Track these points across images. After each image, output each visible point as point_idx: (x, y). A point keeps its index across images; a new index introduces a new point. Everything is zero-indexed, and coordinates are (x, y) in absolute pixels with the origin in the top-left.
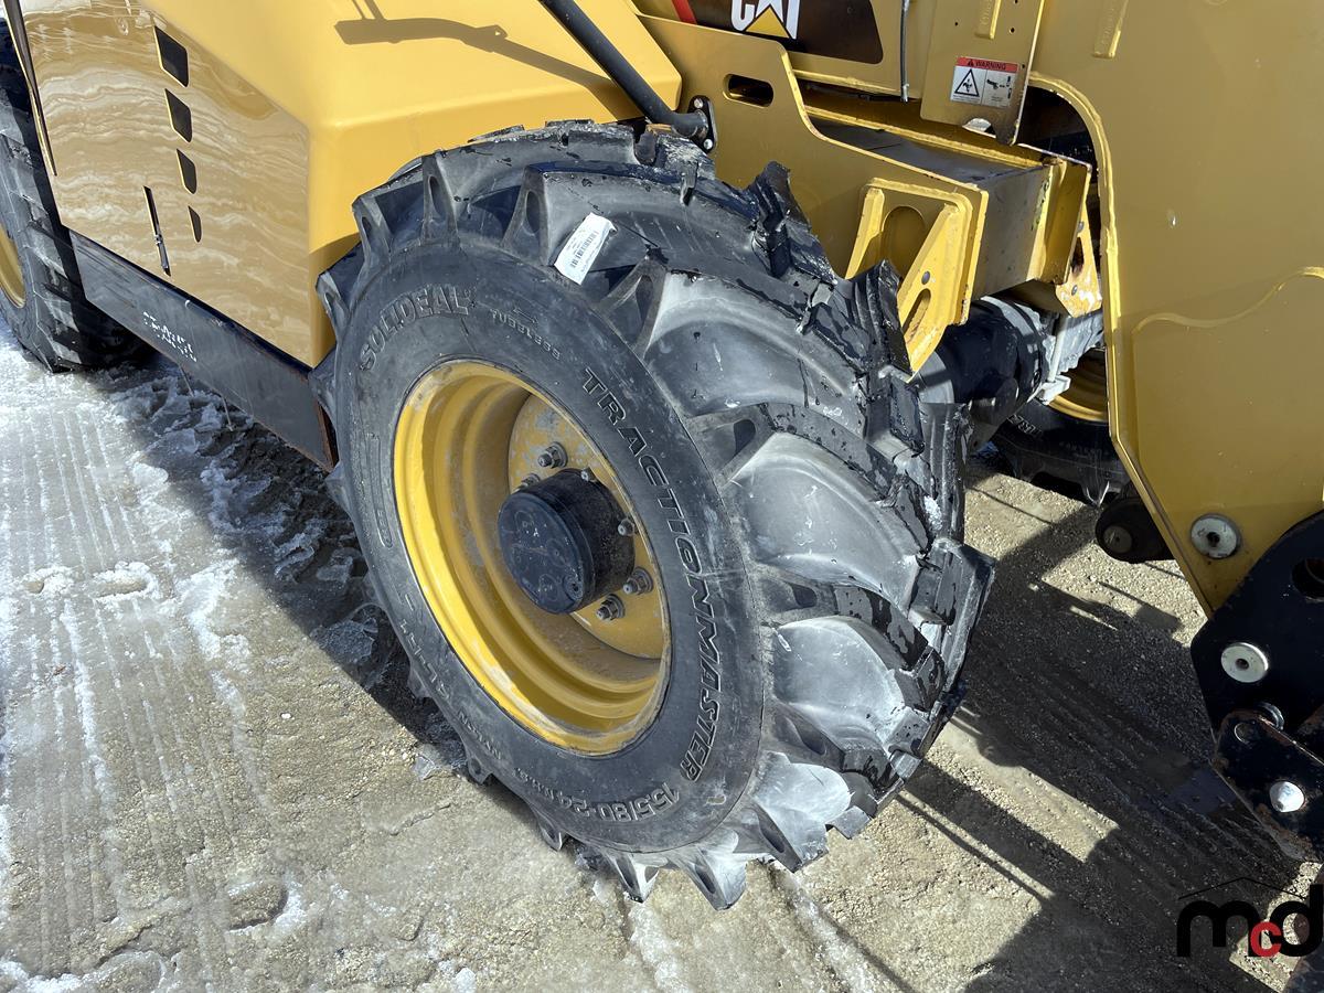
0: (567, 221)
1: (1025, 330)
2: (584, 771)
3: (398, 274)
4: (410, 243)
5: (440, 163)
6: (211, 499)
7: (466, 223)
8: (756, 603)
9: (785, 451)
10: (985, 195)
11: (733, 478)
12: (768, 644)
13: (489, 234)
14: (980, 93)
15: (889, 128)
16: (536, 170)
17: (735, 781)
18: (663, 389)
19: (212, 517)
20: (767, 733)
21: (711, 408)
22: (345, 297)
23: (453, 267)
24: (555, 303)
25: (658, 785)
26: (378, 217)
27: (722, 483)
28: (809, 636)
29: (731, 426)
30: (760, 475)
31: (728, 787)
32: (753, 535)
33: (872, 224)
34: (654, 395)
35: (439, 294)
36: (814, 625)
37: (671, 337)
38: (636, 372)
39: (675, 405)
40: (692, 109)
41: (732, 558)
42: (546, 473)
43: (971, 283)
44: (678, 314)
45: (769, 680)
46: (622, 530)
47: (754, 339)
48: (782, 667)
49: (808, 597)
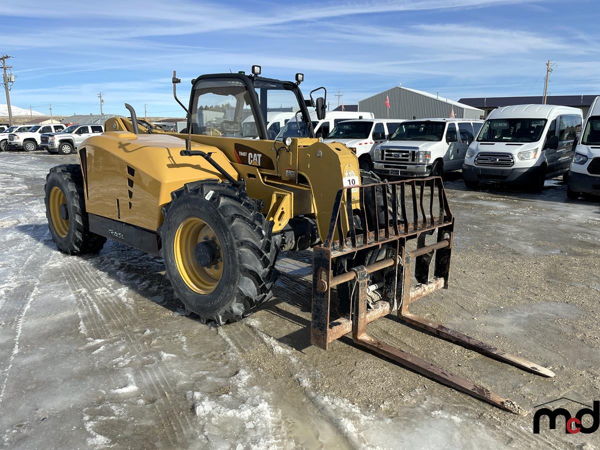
0: (208, 191)
1: (313, 223)
2: (209, 297)
3: (178, 204)
4: (181, 198)
5: (187, 185)
6: (120, 278)
7: (191, 194)
8: (235, 246)
9: (239, 222)
10: (292, 193)
11: (231, 227)
12: (237, 254)
13: (195, 195)
14: (290, 175)
15: (284, 184)
16: (202, 185)
17: (234, 283)
18: (221, 215)
19: (121, 280)
20: (238, 271)
21: (227, 216)
22: (167, 211)
23: (188, 201)
24: (205, 204)
25: (222, 291)
26: (175, 195)
27: (229, 228)
28: (244, 252)
29: (230, 218)
30: (235, 226)
31: (233, 286)
32: (234, 235)
33: (274, 200)
34: (220, 216)
35: (186, 206)
36: (243, 249)
37: (222, 207)
38: (217, 212)
39: (222, 216)
40: (241, 180)
41: (231, 239)
42: (204, 241)
43: (292, 210)
44: (222, 203)
45: (238, 260)
46: (217, 248)
47: (234, 206)
48: (240, 257)
49: (243, 243)
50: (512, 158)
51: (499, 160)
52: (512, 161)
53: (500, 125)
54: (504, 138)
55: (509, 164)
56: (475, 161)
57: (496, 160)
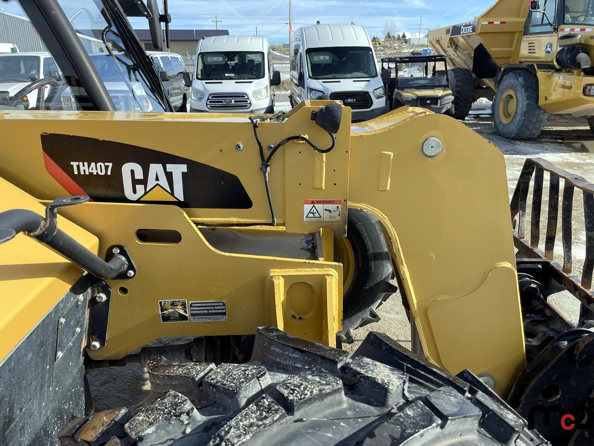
14: (322, 216)
40: (112, 254)
50: (248, 99)
51: (235, 102)
52: (249, 102)
53: (215, 59)
54: (226, 75)
55: (247, 106)
56: (207, 104)
57: (232, 102)
